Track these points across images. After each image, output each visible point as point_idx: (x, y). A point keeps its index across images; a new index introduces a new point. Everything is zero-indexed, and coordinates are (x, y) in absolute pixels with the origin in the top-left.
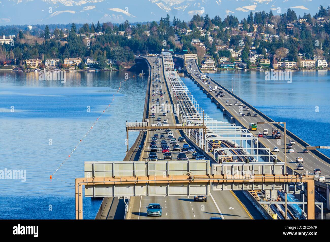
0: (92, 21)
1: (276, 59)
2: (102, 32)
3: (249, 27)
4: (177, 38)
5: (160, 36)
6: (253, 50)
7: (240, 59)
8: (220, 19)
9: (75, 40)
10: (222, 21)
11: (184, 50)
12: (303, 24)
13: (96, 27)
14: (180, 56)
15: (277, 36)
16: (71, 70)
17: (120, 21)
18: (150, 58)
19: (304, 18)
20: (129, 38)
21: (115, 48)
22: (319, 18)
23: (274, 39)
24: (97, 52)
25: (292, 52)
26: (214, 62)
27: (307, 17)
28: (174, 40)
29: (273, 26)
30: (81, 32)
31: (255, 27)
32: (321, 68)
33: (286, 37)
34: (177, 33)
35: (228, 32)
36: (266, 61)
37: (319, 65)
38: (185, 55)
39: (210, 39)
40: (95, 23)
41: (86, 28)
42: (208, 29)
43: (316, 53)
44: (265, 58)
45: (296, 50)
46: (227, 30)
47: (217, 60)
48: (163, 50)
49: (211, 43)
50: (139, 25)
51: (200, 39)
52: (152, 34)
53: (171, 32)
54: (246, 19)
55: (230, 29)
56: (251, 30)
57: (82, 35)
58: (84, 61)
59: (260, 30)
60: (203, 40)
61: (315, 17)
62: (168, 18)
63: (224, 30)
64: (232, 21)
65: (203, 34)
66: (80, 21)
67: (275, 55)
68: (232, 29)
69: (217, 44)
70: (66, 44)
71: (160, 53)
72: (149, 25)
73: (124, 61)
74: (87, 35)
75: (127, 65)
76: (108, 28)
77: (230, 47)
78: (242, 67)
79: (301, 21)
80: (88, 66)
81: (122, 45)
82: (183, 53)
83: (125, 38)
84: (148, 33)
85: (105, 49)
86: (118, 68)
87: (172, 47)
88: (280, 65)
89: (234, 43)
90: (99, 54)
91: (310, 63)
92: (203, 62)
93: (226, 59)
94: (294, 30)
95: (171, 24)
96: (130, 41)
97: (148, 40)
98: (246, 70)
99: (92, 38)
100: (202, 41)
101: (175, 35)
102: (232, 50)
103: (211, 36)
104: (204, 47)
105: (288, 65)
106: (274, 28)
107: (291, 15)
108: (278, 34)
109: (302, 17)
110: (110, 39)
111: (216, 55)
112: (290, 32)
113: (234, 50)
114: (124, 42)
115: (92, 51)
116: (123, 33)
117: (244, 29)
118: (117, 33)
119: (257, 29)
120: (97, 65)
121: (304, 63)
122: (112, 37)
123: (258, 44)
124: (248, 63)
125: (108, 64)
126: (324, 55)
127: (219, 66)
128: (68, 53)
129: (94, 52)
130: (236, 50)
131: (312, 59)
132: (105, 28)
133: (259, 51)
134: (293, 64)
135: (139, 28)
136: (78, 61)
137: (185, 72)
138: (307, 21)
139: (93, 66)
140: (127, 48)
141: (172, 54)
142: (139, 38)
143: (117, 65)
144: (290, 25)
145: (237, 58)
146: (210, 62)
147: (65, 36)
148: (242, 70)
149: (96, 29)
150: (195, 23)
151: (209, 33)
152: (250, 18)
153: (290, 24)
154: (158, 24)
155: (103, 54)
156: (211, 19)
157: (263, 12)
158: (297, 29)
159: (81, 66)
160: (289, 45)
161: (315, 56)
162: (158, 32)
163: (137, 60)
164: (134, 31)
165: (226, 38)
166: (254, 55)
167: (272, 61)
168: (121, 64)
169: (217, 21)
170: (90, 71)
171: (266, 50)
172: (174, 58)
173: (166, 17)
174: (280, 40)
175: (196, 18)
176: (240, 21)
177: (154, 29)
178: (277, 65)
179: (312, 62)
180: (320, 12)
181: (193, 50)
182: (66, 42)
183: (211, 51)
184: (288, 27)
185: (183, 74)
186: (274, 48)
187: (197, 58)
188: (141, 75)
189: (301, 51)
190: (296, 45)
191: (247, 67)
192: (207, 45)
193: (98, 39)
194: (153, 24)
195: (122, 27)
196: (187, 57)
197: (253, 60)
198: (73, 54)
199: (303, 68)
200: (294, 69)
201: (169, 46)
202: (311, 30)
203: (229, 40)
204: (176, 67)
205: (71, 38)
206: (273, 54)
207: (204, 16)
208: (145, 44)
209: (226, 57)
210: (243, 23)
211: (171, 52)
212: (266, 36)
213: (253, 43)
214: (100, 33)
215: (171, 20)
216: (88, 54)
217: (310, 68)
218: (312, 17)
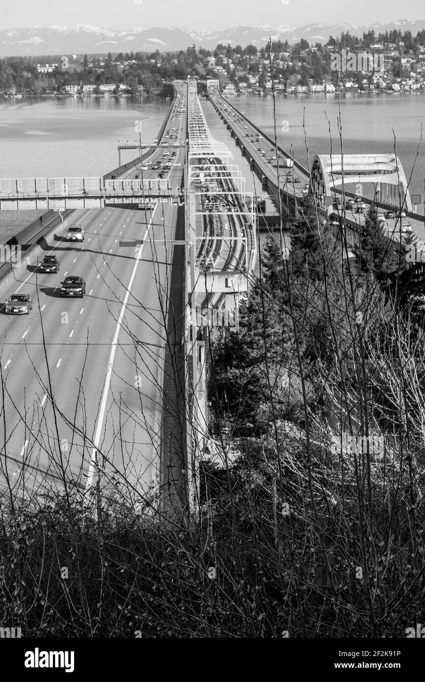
0: (126, 50)
1: (289, 84)
2: (136, 60)
3: (266, 55)
4: (202, 65)
5: (187, 63)
6: (269, 76)
7: (257, 84)
8: (240, 47)
9: (110, 68)
10: (243, 50)
11: (208, 77)
12: (314, 52)
13: (130, 55)
14: (204, 82)
15: (291, 64)
16: (106, 95)
17: (151, 50)
18: (177, 83)
19: (316, 47)
20: (159, 65)
21: (146, 75)
22: (329, 47)
23: (288, 65)
24: (129, 78)
25: (304, 77)
26: (234, 87)
27: (318, 46)
28: (200, 67)
29: (288, 54)
30: (116, 60)
31: (272, 55)
32: (329, 92)
33: (300, 64)
34: (202, 61)
35: (248, 60)
36: (280, 86)
37: (327, 90)
38: (208, 80)
39: (232, 66)
40: (129, 52)
41: (120, 57)
42: (229, 58)
43: (325, 78)
44: (280, 83)
45: (307, 76)
46: (246, 58)
47: (236, 85)
48: (189, 76)
49: (232, 70)
50: (168, 54)
51: (223, 67)
52: (179, 62)
53: (196, 59)
54: (264, 48)
55: (250, 57)
56: (269, 58)
57: (117, 63)
58: (118, 87)
59: (276, 58)
60: (226, 67)
61: (325, 46)
62: (194, 48)
63: (244, 58)
64: (251, 50)
65: (225, 62)
66: (116, 51)
67: (288, 81)
68: (252, 57)
69: (238, 71)
70: (102, 72)
71: (186, 79)
72: (178, 54)
73: (153, 87)
74: (122, 63)
75: (156, 91)
76: (141, 56)
77: (249, 74)
78: (259, 91)
79: (313, 49)
80: (121, 91)
81: (152, 72)
82: (206, 79)
83: (155, 66)
84: (176, 61)
85: (137, 76)
86: (148, 93)
87: (197, 73)
88: (293, 89)
89: (253, 69)
90: (131, 80)
91: (319, 88)
92: (224, 88)
93: (245, 84)
94: (307, 58)
95: (197, 53)
96: (159, 68)
97: (176, 68)
98: (262, 93)
99: (126, 65)
100: (224, 68)
101: (200, 63)
102: (250, 76)
103: (232, 63)
104: (226, 73)
105: (300, 89)
106: (289, 56)
107: (304, 44)
108: (292, 62)
109: (314, 46)
110: (141, 67)
111: (236, 80)
112: (303, 60)
113: (252, 76)
114: (154, 70)
115: (125, 78)
116: (153, 61)
117: (263, 57)
118: (149, 61)
119: (274, 57)
120: (129, 90)
121: (315, 88)
122: (143, 65)
123: (273, 71)
124: (264, 88)
125: (139, 89)
126: (332, 80)
127: (238, 91)
128: (104, 80)
129: (127, 78)
130: (254, 76)
131: (321, 84)
132: (138, 57)
133: (274, 77)
134: (304, 88)
135: (169, 57)
136: (112, 87)
137: (207, 96)
138: (318, 50)
139: (126, 91)
140: (157, 74)
141: (197, 80)
142: (168, 66)
143: (147, 91)
144: (303, 54)
145: (255, 84)
146: (230, 88)
147: (102, 64)
148: (259, 94)
149: (129, 57)
150: (219, 52)
151: (230, 61)
152: (268, 47)
153: (303, 52)
154: (185, 53)
155: (135, 80)
156: (233, 48)
157: (280, 41)
158: (309, 57)
159: (115, 92)
160: (301, 72)
161: (324, 81)
162: (185, 60)
163: (165, 86)
164: (163, 59)
165: (246, 65)
166: (269, 81)
167: (285, 86)
168: (151, 90)
169: (238, 50)
170: (123, 95)
171: (281, 76)
172: (198, 84)
173: (193, 46)
174: (294, 67)
175: (220, 47)
176: (259, 49)
177: (182, 57)
178: (290, 90)
179: (321, 87)
180: (329, 41)
181: (216, 76)
182: (103, 70)
183: (232, 77)
184: (301, 55)
185: (205, 98)
186: (288, 74)
187: (218, 84)
188: (167, 99)
189: (312, 77)
190: (307, 72)
191: (264, 91)
192: (228, 71)
193: (131, 66)
194: (181, 53)
195: (153, 56)
196: (211, 83)
197: (269, 85)
198: (108, 81)
199: (313, 92)
200: (305, 93)
201: (194, 73)
202: (321, 57)
203: (248, 67)
204: (198, 92)
205: (107, 66)
206: (287, 79)
207: (227, 45)
208: (173, 71)
209: (245, 82)
210: (262, 51)
211: (196, 78)
212: (281, 63)
213: (269, 70)
214: (134, 61)
215: (197, 49)
216: (121, 81)
217: (319, 92)
218: (323, 46)
